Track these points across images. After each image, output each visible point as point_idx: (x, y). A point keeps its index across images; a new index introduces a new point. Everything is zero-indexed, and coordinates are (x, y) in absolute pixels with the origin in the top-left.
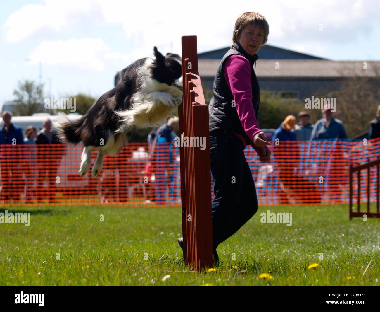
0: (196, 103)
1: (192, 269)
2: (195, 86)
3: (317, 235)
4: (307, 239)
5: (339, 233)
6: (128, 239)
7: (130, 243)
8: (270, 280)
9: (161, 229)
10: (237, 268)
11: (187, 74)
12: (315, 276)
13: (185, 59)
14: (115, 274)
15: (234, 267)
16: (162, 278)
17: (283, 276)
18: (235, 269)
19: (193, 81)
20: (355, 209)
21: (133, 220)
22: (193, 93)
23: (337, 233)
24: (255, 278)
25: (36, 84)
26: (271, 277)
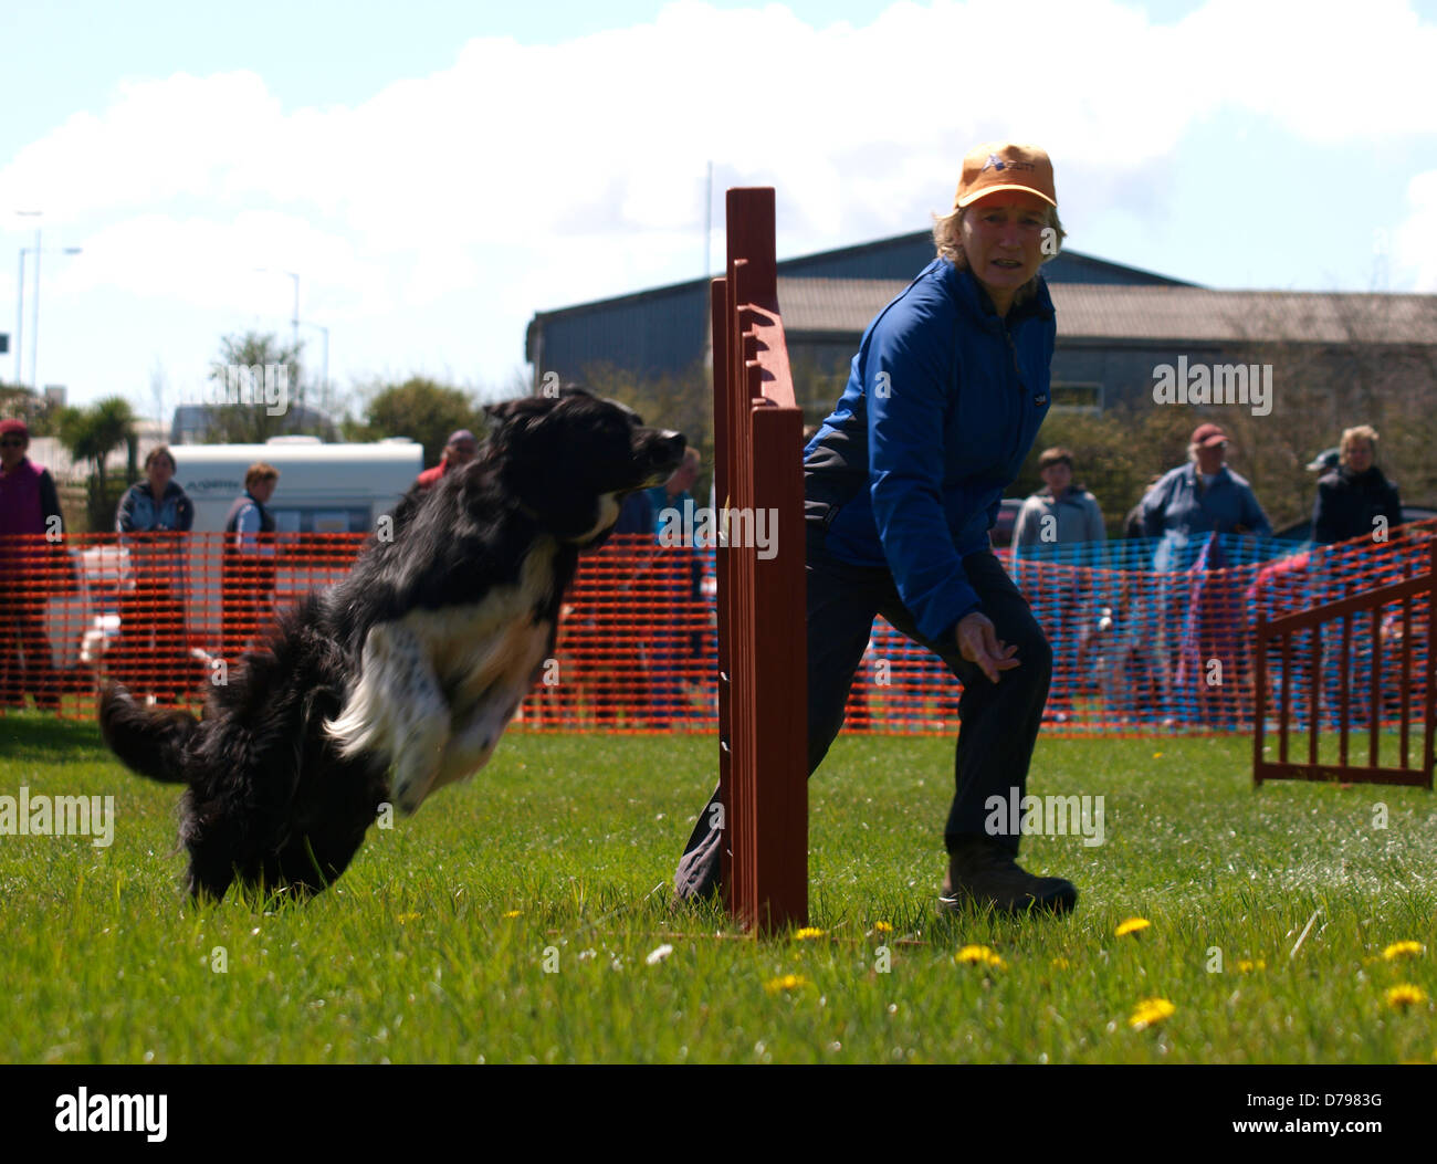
0: (763, 401)
1: (743, 927)
2: (764, 347)
3: (1149, 832)
4: (1119, 845)
5: (1219, 828)
6: (551, 831)
7: (557, 845)
8: (993, 968)
9: (659, 805)
10: (891, 928)
11: (740, 308)
12: (1137, 961)
13: (736, 262)
14: (498, 938)
15: (880, 925)
16: (647, 954)
17: (1036, 956)
18: (883, 932)
19: (760, 332)
20: (1270, 753)
21: (573, 774)
22: (757, 369)
23: (1214, 827)
24: (947, 960)
25: (279, 345)
26: (996, 960)
